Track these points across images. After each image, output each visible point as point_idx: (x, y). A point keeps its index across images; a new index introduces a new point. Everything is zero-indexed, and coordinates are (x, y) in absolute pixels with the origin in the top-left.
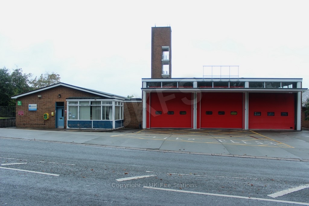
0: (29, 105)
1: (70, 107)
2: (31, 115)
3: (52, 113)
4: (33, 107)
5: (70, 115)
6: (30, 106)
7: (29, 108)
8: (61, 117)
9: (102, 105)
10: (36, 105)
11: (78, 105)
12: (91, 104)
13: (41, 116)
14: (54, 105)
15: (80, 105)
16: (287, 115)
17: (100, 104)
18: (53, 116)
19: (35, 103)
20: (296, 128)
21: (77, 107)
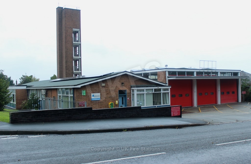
0: (92, 94)
1: (137, 94)
2: (93, 106)
3: (117, 102)
4: (96, 96)
5: (138, 103)
6: (93, 96)
7: (92, 98)
8: (122, 105)
9: (162, 92)
10: (99, 94)
11: (145, 92)
12: (154, 92)
13: (105, 105)
14: (117, 94)
15: (146, 93)
16: (234, 93)
17: (161, 91)
18: (116, 105)
19: (98, 92)
20: (238, 101)
21: (144, 94)
